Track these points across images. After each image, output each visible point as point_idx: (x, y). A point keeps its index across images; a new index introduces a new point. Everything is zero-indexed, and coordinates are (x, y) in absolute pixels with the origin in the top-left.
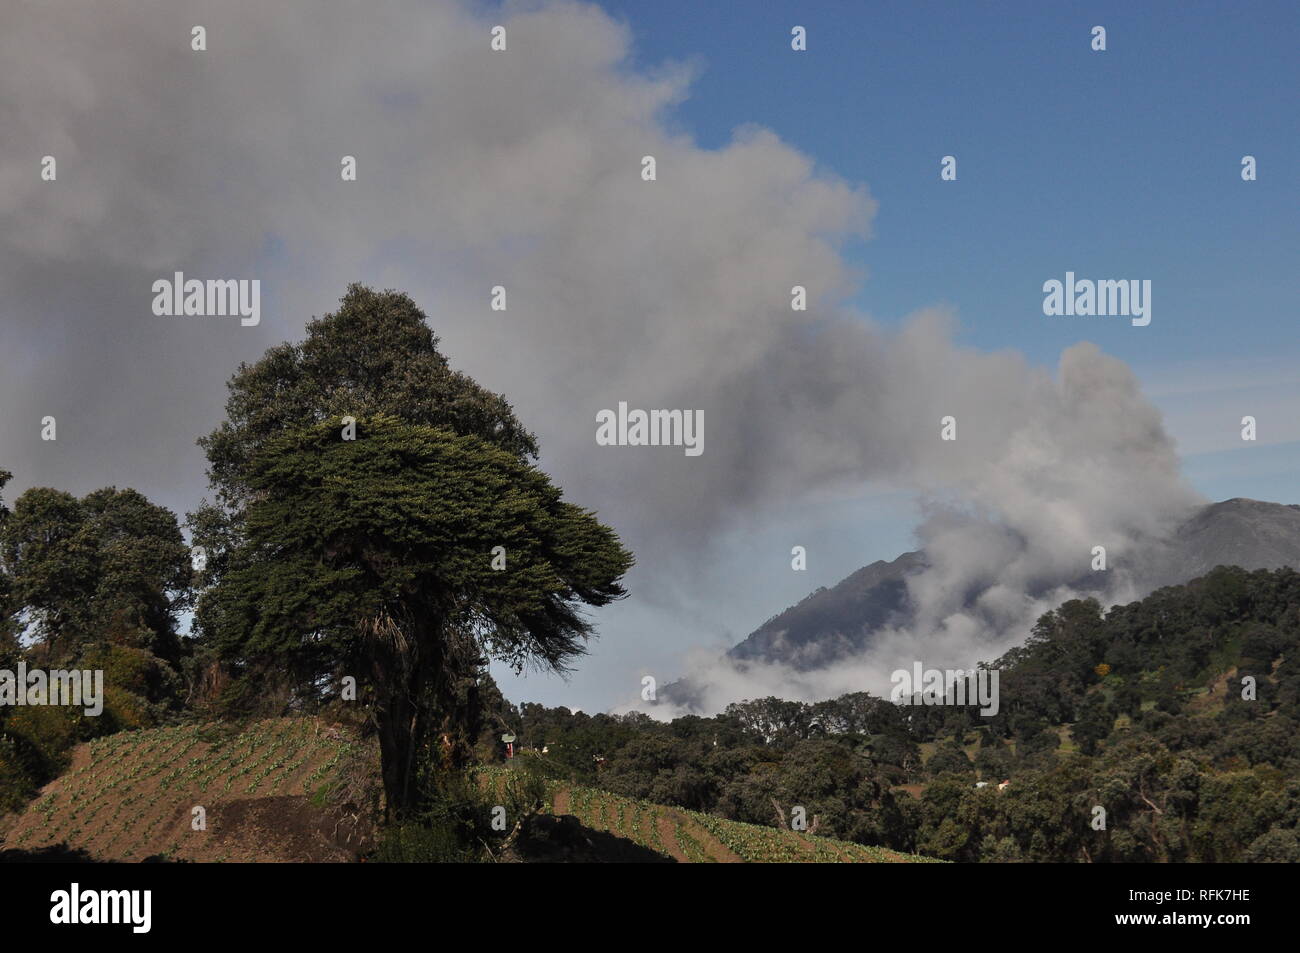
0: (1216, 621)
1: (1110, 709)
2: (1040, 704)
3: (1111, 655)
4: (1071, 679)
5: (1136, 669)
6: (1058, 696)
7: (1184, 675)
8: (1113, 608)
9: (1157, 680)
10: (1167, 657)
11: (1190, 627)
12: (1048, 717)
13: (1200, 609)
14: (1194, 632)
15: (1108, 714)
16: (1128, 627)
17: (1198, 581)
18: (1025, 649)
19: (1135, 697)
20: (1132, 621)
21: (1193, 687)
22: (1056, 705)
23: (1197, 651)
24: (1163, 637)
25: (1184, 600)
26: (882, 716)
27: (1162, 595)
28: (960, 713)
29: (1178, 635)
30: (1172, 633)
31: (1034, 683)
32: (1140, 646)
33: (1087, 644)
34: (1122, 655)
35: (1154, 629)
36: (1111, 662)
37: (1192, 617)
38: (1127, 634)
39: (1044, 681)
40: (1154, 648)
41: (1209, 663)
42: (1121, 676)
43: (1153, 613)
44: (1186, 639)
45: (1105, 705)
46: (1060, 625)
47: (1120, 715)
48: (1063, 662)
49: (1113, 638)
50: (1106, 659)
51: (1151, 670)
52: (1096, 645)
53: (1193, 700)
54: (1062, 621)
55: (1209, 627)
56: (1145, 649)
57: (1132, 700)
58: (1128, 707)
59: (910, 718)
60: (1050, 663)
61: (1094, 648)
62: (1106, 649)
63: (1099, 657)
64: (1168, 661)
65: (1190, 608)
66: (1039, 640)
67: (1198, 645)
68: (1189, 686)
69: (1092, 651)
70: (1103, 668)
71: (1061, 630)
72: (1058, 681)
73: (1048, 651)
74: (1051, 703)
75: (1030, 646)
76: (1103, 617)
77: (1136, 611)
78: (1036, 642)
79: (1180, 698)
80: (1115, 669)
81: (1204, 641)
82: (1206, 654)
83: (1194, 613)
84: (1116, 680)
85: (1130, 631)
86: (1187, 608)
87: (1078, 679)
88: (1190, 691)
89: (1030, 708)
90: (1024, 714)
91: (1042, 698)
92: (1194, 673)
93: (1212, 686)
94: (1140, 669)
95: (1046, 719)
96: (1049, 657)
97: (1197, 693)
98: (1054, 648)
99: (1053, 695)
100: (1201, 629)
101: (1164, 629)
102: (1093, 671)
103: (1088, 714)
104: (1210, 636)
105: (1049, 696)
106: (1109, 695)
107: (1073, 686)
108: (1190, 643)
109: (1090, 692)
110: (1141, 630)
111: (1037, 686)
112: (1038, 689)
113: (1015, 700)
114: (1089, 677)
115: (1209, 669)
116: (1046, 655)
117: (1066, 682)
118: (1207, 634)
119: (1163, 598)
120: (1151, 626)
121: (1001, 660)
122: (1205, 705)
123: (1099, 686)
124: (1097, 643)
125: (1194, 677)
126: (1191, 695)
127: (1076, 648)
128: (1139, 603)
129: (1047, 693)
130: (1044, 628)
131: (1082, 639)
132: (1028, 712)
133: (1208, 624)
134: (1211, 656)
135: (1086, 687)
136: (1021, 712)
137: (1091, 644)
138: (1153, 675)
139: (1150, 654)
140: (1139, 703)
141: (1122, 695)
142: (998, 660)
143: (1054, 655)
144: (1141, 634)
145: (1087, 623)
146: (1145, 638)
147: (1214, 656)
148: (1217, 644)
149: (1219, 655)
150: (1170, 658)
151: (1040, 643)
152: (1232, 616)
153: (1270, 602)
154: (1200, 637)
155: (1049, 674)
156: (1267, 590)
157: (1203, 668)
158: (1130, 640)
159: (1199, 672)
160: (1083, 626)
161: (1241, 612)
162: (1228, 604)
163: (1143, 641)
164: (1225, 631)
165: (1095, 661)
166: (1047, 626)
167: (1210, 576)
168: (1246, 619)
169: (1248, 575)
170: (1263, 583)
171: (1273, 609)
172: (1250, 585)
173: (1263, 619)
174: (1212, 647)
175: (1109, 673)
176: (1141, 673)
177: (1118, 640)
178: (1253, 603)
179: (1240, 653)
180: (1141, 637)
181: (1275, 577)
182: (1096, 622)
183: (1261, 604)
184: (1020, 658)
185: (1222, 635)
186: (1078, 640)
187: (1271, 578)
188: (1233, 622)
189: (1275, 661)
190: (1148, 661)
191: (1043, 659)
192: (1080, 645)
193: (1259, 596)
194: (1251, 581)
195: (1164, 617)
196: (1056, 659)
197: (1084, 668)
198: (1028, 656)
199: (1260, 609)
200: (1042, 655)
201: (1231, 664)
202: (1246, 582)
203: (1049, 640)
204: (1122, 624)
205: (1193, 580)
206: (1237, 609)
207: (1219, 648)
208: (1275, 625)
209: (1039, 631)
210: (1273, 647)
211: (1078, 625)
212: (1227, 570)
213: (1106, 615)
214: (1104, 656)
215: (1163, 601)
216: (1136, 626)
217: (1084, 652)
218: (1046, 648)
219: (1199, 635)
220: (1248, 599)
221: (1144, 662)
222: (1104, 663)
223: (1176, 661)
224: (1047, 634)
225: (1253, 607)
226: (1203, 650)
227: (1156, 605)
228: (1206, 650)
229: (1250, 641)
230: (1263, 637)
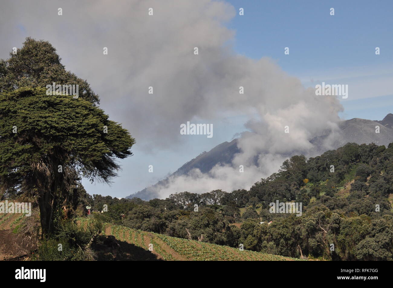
0: (347, 163)
1: (308, 195)
2: (283, 194)
3: (309, 176)
4: (295, 184)
5: (318, 181)
6: (290, 190)
7: (335, 183)
8: (310, 159)
9: (326, 185)
10: (329, 176)
11: (338, 165)
12: (286, 198)
13: (341, 158)
15: (308, 197)
17: (341, 148)
18: (278, 174)
19: (318, 191)
20: (317, 163)
21: (339, 187)
22: (289, 194)
23: (340, 174)
24: (328, 169)
25: (336, 155)
26: (226, 198)
27: (328, 153)
28: (254, 197)
31: (281, 186)
32: (320, 172)
33: (301, 171)
34: (313, 176)
35: (325, 166)
36: (309, 178)
38: (315, 167)
39: (285, 185)
40: (325, 173)
41: (344, 178)
42: (312, 183)
43: (325, 160)
45: (307, 194)
46: (291, 165)
47: (312, 197)
48: (292, 178)
49: (310, 169)
50: (307, 177)
51: (324, 181)
52: (303, 172)
53: (339, 192)
54: (292, 163)
55: (344, 165)
56: (321, 173)
57: (317, 192)
58: (315, 194)
59: (236, 199)
60: (287, 178)
61: (303, 173)
62: (307, 173)
63: (305, 176)
64: (329, 177)
65: (338, 158)
66: (283, 170)
67: (340, 172)
68: (337, 187)
69: (302, 174)
70: (306, 180)
71: (291, 166)
72: (290, 185)
73: (287, 174)
74: (288, 193)
75: (280, 173)
76: (306, 162)
77: (318, 159)
78: (282, 171)
79: (334, 191)
80: (311, 181)
81: (343, 170)
82: (344, 175)
83: (339, 160)
84: (311, 185)
85: (316, 167)
86: (337, 158)
87: (297, 184)
88: (338, 188)
89: (279, 195)
90: (278, 197)
91: (284, 191)
92: (339, 182)
93: (346, 186)
94: (320, 180)
95: (285, 199)
96: (287, 176)
97: (340, 189)
98: (289, 173)
99: (288, 190)
101: (328, 166)
102: (302, 181)
103: (301, 197)
104: (345, 168)
105: (287, 191)
106: (308, 190)
107: (295, 187)
108: (338, 171)
109: (302, 189)
110: (320, 166)
111: (282, 187)
112: (283, 188)
113: (274, 193)
114: (302, 184)
115: (344, 180)
117: (293, 185)
118: (344, 168)
120: (324, 165)
122: (343, 193)
123: (305, 187)
124: (304, 171)
125: (339, 183)
126: (338, 190)
128: (319, 157)
129: (286, 190)
130: (285, 166)
131: (299, 170)
132: (279, 196)
133: (344, 164)
134: (345, 176)
135: (300, 187)
136: (276, 196)
137: (302, 172)
138: (324, 183)
139: (323, 175)
140: (319, 192)
141: (313, 190)
142: (269, 178)
143: (289, 176)
145: (300, 164)
146: (321, 169)
147: (346, 176)
148: (348, 171)
149: (348, 175)
150: (330, 176)
151: (284, 171)
152: (353, 161)
153: (366, 156)
154: (341, 169)
155: (287, 183)
156: (366, 152)
157: (342, 180)
158: (316, 170)
159: (341, 181)
160: (299, 165)
161: (356, 159)
162: (351, 157)
163: (321, 171)
164: (350, 167)
165: (303, 178)
166: (286, 165)
167: (345, 147)
168: (358, 162)
169: (359, 146)
170: (364, 149)
171: (368, 158)
172: (360, 150)
173: (364, 162)
174: (346, 172)
175: (308, 182)
176: (320, 182)
177: (312, 170)
178: (361, 156)
179: (356, 174)
180: (320, 169)
181: (368, 147)
182: (304, 164)
183: (363, 157)
184: (276, 177)
185: (349, 168)
186: (297, 170)
187: (367, 147)
188: (353, 163)
189: (368, 177)
190: (322, 178)
191: (284, 177)
192: (298, 172)
193: (363, 154)
194: (360, 148)
195: (328, 161)
196: (289, 177)
197: (299, 180)
198: (279, 176)
199: (363, 158)
200: (284, 175)
201: (352, 178)
202: (358, 149)
203: (287, 170)
204: (313, 164)
205: (339, 148)
206: (355, 158)
207: (348, 173)
208: (368, 164)
209: (283, 167)
210: (367, 172)
211: (297, 165)
212: (351, 144)
213: (308, 161)
214: (306, 176)
215: (328, 156)
216: (318, 165)
217: (299, 174)
218: (286, 173)
219: (341, 168)
220: (359, 155)
221: (321, 178)
222: (307, 178)
223: (333, 178)
224: (286, 168)
225: (361, 158)
226: (342, 174)
227: (325, 157)
228: (343, 173)
229: (359, 170)
230: (364, 168)
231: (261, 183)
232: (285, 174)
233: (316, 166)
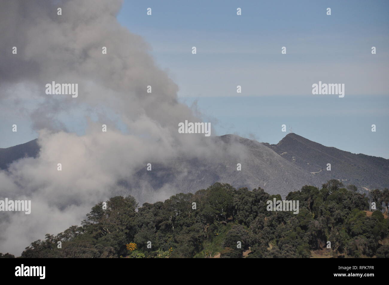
0: (210, 220)
3: (138, 237)
4: (111, 251)
5: (154, 249)
8: (144, 205)
9: (167, 257)
10: (176, 242)
11: (193, 223)
14: (196, 226)
16: (153, 219)
17: (203, 191)
18: (81, 227)
20: (155, 215)
23: (196, 240)
24: (174, 228)
27: (178, 199)
29: (184, 228)
30: (181, 226)
32: (159, 233)
33: (124, 228)
34: (145, 238)
35: (170, 221)
36: (138, 242)
37: (196, 216)
38: (152, 223)
39: (92, 252)
40: (168, 234)
41: (202, 249)
42: (143, 252)
43: (170, 211)
44: (189, 231)
46: (107, 213)
48: (105, 239)
49: (142, 225)
50: (135, 239)
51: (164, 250)
52: (129, 229)
54: (109, 211)
55: (205, 224)
56: (162, 235)
60: (97, 239)
61: (128, 231)
62: (136, 233)
63: (130, 238)
64: (175, 244)
66: (92, 222)
67: (197, 236)
69: (126, 233)
70: (132, 246)
71: (107, 216)
72: (101, 252)
73: (96, 230)
75: (84, 226)
76: (137, 210)
77: (159, 208)
78: (89, 223)
80: (140, 247)
81: (201, 233)
82: (202, 242)
84: (140, 255)
87: (115, 252)
94: (157, 248)
96: (97, 235)
98: (101, 228)
100: (201, 225)
101: (176, 222)
102: (125, 246)
104: (206, 230)
107: (111, 257)
108: (192, 234)
110: (160, 222)
114: (123, 251)
115: (202, 252)
116: (95, 233)
117: (107, 253)
118: (204, 229)
119: (178, 201)
120: (168, 220)
121: (63, 234)
124: (130, 228)
127: (116, 230)
128: (162, 203)
130: (96, 214)
131: (121, 224)
133: (205, 222)
134: (204, 244)
137: (127, 228)
138: (164, 253)
139: (164, 239)
142: (61, 234)
143: (100, 234)
144: (160, 224)
145: (125, 213)
146: (163, 227)
148: (210, 236)
149: (210, 244)
150: (178, 243)
151: (92, 224)
152: (221, 218)
153: (247, 211)
154: (199, 230)
155: (96, 247)
156: (246, 203)
157: (198, 252)
158: (152, 227)
159: (195, 254)
160: (122, 215)
161: (228, 216)
162: (220, 209)
163: (161, 230)
164: (216, 228)
165: (127, 240)
166: (98, 213)
167: (210, 189)
168: (230, 221)
169: (235, 191)
170: (244, 197)
171: (248, 216)
172: (236, 199)
173: (241, 222)
174: (206, 237)
175: (136, 250)
176: (157, 251)
177: (145, 227)
178: (236, 211)
179: (224, 243)
180: (160, 226)
181: (252, 195)
182: (132, 213)
183: (241, 212)
184: (77, 234)
185: (213, 230)
186: (118, 225)
187: (249, 195)
188: (221, 222)
189: (245, 251)
190: (162, 244)
191: (92, 235)
192: (119, 228)
193: (241, 207)
194: (237, 195)
195: (177, 214)
196: (101, 237)
197: (119, 244)
198: (82, 233)
199: (240, 215)
200: (92, 232)
201: (217, 250)
202: (233, 196)
203: (98, 223)
204: (149, 217)
205: (200, 191)
206: (225, 213)
207: (210, 239)
208: (248, 227)
209: (92, 216)
210: (245, 242)
211: (119, 214)
212: (222, 187)
213: (139, 209)
214: (134, 237)
215: (178, 203)
216: (158, 218)
217: (121, 233)
218: (96, 228)
219: (198, 228)
220: (233, 208)
221: (160, 244)
222: (133, 242)
223: (181, 245)
224: (97, 218)
225: (236, 213)
226: (199, 239)
227: (173, 205)
228: (201, 240)
229: (231, 236)
230: (240, 234)
231: (43, 243)
232: (95, 230)
233: (153, 221)
